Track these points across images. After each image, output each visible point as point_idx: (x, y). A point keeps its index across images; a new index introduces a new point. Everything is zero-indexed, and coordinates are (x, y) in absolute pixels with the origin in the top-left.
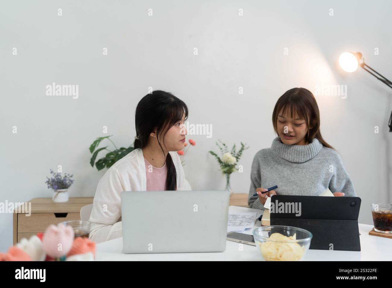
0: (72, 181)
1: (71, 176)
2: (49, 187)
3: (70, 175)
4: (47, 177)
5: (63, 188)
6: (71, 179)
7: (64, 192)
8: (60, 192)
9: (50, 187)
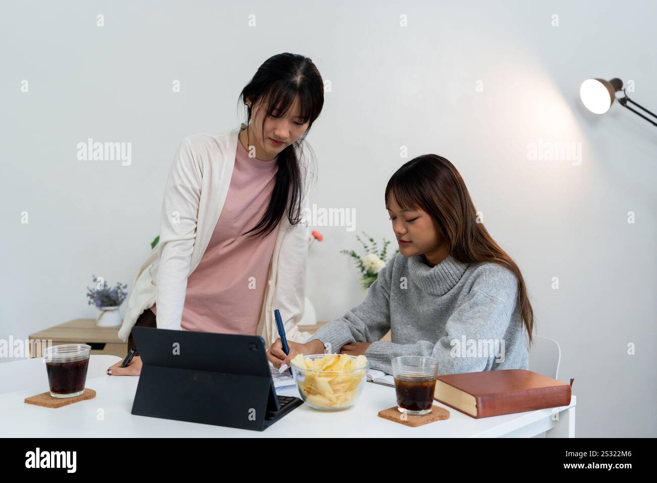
0: (125, 294)
1: (125, 287)
2: (90, 303)
3: (124, 285)
4: (88, 288)
5: (111, 305)
6: (125, 291)
7: (113, 311)
8: (106, 311)
9: (93, 303)
